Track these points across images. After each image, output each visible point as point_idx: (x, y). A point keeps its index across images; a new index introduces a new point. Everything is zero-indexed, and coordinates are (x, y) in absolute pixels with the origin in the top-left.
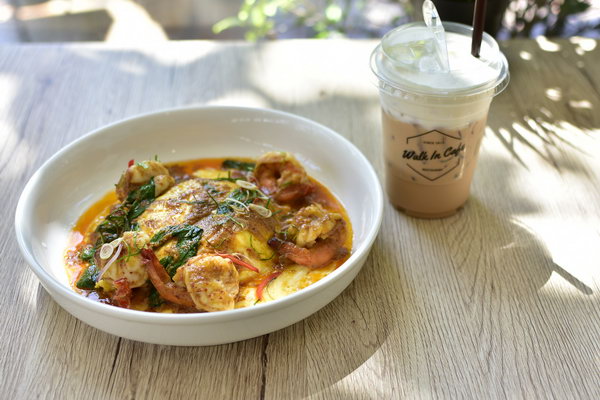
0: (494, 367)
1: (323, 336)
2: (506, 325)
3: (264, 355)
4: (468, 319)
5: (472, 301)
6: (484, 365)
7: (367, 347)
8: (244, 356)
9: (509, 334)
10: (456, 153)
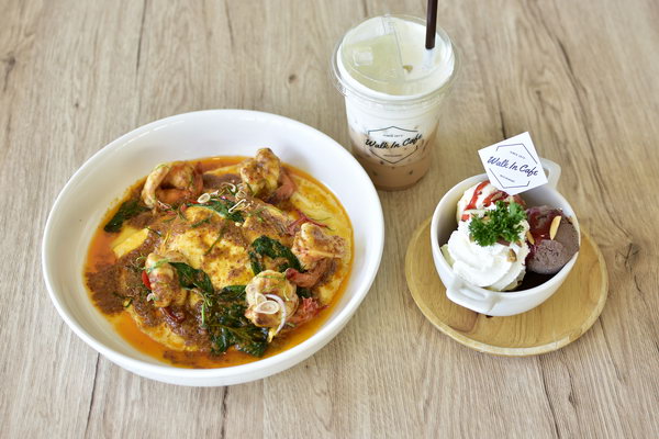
0: (431, 417)
1: (279, 385)
2: (447, 369)
3: (224, 405)
4: (413, 364)
5: (418, 342)
6: (422, 414)
7: (319, 395)
8: (207, 407)
9: (448, 380)
10: (414, 141)
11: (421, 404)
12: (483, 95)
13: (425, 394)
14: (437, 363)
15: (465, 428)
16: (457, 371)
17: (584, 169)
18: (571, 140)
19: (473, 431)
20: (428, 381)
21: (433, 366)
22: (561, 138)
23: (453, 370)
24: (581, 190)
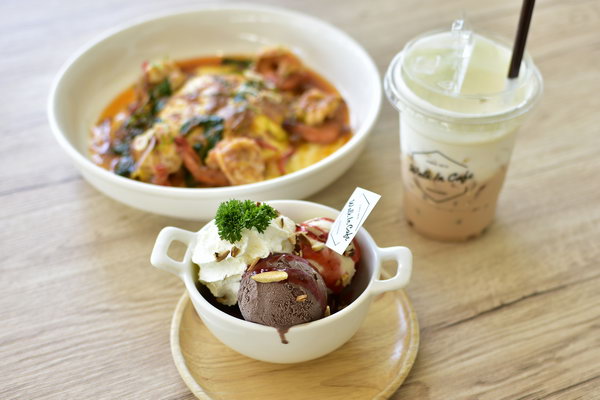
0: (89, 318)
6: (90, 310)
9: (138, 321)
10: (463, 179)
11: (103, 306)
12: (582, 264)
13: (117, 306)
14: (157, 307)
15: (79, 347)
16: (153, 325)
17: (519, 388)
18: (564, 364)
19: (80, 354)
20: (132, 305)
21: (153, 305)
22: (560, 354)
23: (152, 322)
24: (478, 389)
